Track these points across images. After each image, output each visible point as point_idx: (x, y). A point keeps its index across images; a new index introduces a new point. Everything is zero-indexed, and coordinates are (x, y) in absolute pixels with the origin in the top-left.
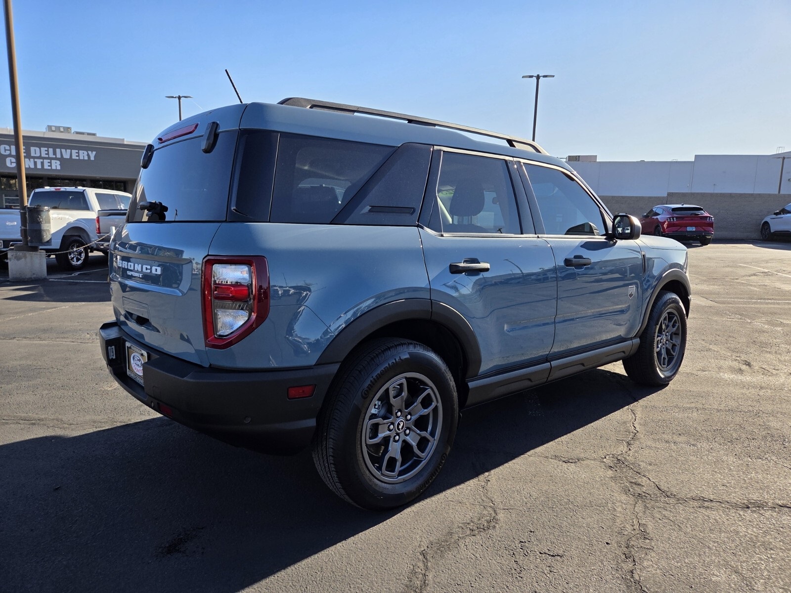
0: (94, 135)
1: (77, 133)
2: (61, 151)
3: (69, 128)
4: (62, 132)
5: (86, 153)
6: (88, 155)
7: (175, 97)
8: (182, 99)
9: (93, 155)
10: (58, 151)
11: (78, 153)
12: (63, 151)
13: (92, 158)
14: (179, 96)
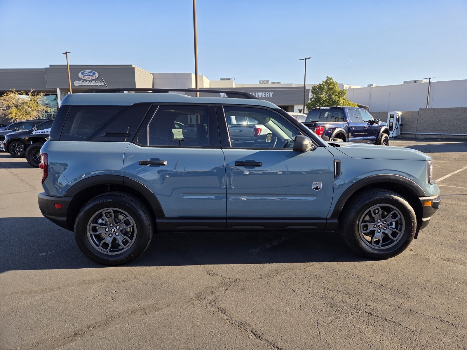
0: (280, 83)
1: (272, 83)
2: (258, 93)
3: (268, 81)
4: (265, 83)
5: (268, 93)
6: (269, 94)
7: (304, 59)
8: (307, 59)
9: (271, 94)
10: (257, 93)
11: (265, 94)
12: (259, 93)
13: (271, 96)
14: (306, 58)
